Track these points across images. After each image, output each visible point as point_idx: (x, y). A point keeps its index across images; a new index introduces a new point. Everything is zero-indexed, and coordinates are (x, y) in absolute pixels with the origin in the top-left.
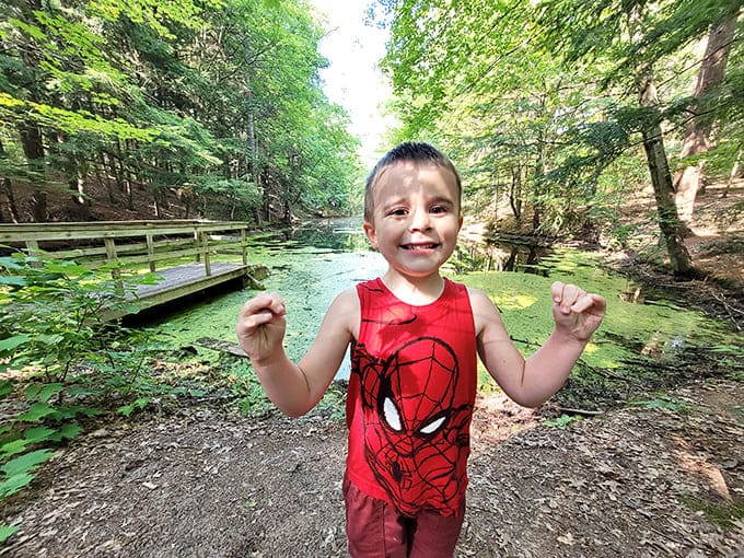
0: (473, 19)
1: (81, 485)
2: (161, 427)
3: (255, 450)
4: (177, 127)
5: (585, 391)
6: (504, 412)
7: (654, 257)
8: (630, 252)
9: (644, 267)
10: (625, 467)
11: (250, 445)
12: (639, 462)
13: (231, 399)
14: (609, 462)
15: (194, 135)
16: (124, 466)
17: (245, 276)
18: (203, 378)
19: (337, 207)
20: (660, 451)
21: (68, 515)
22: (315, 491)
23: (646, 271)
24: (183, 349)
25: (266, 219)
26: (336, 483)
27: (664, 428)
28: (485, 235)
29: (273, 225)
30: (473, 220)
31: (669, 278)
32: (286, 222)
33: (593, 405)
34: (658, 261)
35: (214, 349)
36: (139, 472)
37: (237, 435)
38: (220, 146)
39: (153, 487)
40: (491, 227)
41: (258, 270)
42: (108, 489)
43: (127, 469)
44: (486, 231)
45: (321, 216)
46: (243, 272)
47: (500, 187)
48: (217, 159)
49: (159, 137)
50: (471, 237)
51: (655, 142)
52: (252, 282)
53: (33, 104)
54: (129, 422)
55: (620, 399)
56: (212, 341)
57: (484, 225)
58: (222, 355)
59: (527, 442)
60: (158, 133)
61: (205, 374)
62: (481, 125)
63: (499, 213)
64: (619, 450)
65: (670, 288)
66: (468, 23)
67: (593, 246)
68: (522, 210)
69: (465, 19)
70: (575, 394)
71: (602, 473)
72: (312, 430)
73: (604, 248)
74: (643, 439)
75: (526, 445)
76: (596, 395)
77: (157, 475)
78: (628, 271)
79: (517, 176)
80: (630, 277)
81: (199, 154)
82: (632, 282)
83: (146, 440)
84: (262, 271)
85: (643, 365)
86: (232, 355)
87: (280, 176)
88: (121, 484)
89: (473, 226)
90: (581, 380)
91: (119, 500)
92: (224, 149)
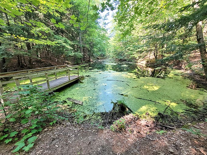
0: (142, 3)
1: (43, 145)
2: (59, 128)
3: (80, 136)
4: (61, 40)
5: (171, 120)
6: (146, 125)
7: (200, 73)
8: (193, 71)
9: (197, 76)
10: (177, 150)
11: (79, 135)
12: (182, 149)
13: (75, 117)
14: (173, 148)
15: (66, 42)
16: (51, 140)
17: (78, 80)
18: (68, 110)
19: (103, 56)
20: (189, 145)
21: (41, 153)
22: (93, 151)
23: (197, 78)
24: (63, 101)
25: (84, 61)
26: (99, 149)
27: (192, 137)
28: (146, 64)
29: (86, 62)
30: (142, 60)
31: (205, 80)
32: (89, 61)
33: (173, 124)
34: (201, 75)
35: (71, 101)
36: (54, 142)
37: (76, 131)
38: (72, 43)
39: (58, 146)
40: (148, 62)
41: (82, 77)
42: (48, 147)
43: (52, 141)
44: (146, 63)
45: (99, 59)
46: (78, 78)
47: (151, 50)
48: (71, 48)
49: (57, 43)
50: (142, 65)
51: (201, 39)
52: (80, 81)
53: (29, 39)
54: (52, 126)
55: (182, 123)
56: (70, 99)
57: (146, 61)
58: (73, 103)
59: (150, 138)
60: (57, 42)
61: (69, 109)
62: (145, 32)
63: (150, 57)
64: (177, 144)
65: (205, 84)
66: (141, 4)
67: (180, 68)
68: (158, 57)
69: (140, 3)
70: (168, 120)
71: (170, 152)
72: (94, 131)
73: (184, 69)
74: (185, 141)
75: (150, 139)
76: (175, 121)
77: (58, 143)
78: (190, 77)
79: (156, 47)
80: (191, 80)
81: (67, 47)
82: (192, 81)
83: (56, 132)
84: (83, 78)
85: (191, 112)
86: (75, 103)
87: (88, 49)
88: (51, 145)
89: (143, 62)
90: (171, 115)
91: (50, 150)
92: (73, 44)
